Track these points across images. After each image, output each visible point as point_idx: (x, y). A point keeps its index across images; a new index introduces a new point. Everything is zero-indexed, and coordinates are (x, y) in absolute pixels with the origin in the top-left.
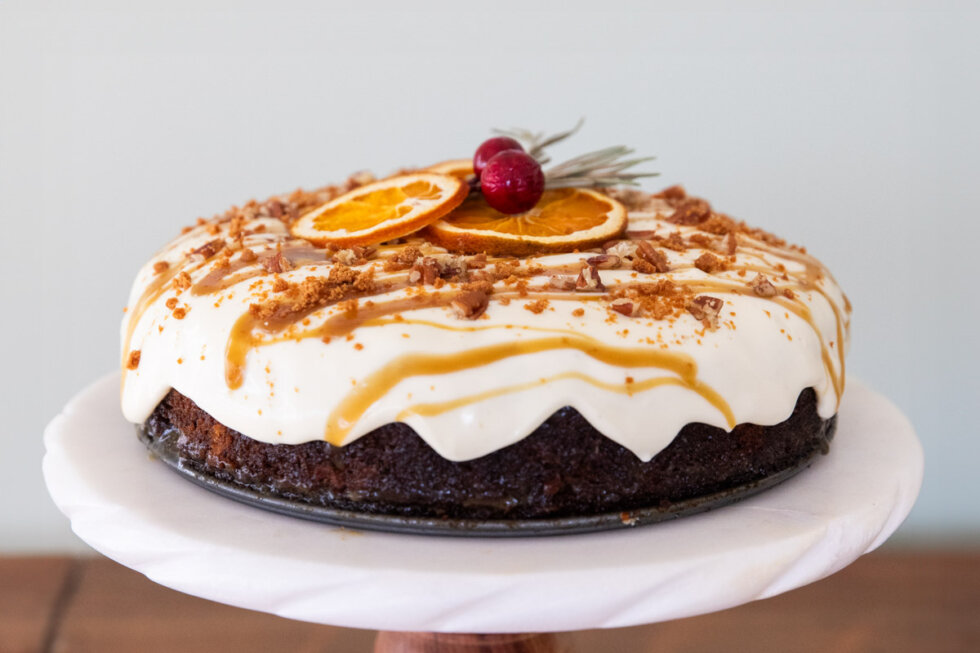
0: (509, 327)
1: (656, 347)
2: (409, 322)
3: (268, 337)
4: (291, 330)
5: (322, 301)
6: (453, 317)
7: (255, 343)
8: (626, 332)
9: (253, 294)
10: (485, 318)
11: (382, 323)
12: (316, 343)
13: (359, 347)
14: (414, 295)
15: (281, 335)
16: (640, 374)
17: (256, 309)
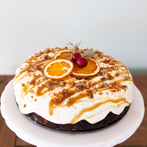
0: (98, 99)
1: (120, 97)
2: (82, 101)
3: (57, 107)
4: (61, 105)
5: (65, 98)
6: (89, 99)
7: (55, 108)
8: (116, 96)
9: (50, 97)
10: (94, 98)
11: (78, 102)
12: (67, 107)
13: (75, 108)
14: (80, 94)
15: (59, 106)
16: (119, 103)
17: (52, 100)
